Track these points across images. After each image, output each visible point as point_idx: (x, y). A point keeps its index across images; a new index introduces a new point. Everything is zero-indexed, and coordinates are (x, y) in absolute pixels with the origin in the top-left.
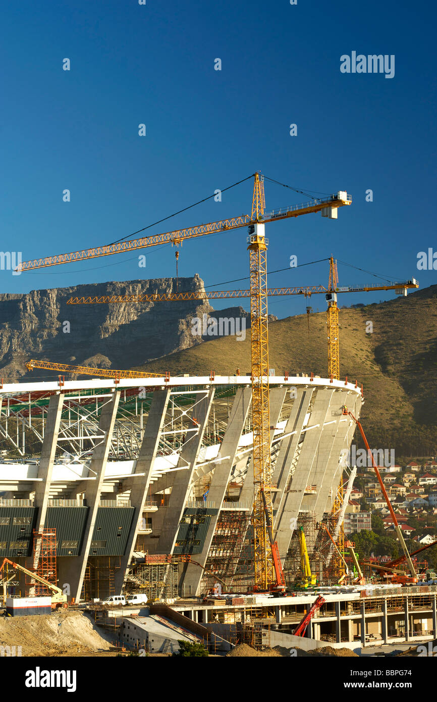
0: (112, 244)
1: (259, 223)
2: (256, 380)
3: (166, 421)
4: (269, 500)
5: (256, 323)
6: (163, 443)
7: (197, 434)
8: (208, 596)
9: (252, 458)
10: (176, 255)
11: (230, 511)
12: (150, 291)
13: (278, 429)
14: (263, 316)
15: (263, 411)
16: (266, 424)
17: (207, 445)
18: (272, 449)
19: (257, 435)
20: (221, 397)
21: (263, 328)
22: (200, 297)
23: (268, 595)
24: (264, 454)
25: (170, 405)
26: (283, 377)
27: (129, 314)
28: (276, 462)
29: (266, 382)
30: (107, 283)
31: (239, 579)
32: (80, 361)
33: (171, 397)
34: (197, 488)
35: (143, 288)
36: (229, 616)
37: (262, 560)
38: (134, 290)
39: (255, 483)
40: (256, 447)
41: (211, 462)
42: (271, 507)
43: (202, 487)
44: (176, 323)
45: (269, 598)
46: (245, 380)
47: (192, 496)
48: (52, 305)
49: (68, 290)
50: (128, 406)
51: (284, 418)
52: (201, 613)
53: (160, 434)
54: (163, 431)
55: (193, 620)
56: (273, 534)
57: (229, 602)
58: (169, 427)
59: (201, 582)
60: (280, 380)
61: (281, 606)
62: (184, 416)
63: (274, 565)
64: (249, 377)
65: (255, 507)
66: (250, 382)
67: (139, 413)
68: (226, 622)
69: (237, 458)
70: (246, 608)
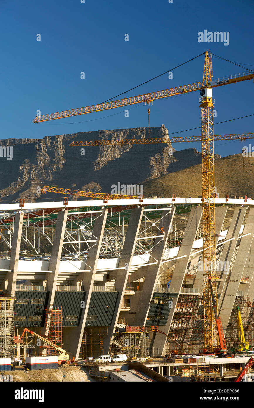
0: (102, 103)
1: (208, 88)
2: (205, 201)
3: (141, 230)
4: (215, 287)
5: (206, 160)
6: (139, 246)
7: (163, 239)
8: (171, 356)
9: (202, 257)
10: (148, 111)
11: (186, 295)
12: (129, 137)
13: (221, 236)
14: (211, 155)
15: (210, 223)
16: (212, 233)
17: (170, 247)
18: (216, 251)
19: (206, 240)
20: (179, 213)
21: (211, 163)
22: (166, 141)
23: (214, 356)
24: (211, 254)
25: (143, 219)
26: (225, 199)
27: (114, 154)
28: (219, 260)
29: (213, 203)
30: (99, 131)
31: (193, 344)
32: (79, 187)
33: (144, 213)
34: (163, 278)
35: (124, 134)
36: (186, 371)
37: (209, 331)
38: (118, 137)
39: (204, 275)
40: (205, 249)
41: (173, 260)
42: (216, 292)
43: (166, 278)
44: (148, 160)
45: (214, 358)
46: (198, 201)
47: (159, 283)
48: (59, 147)
49: (71, 136)
50: (114, 219)
51: (225, 229)
52: (165, 368)
53: (136, 239)
54: (138, 237)
55: (160, 373)
56: (218, 312)
57: (186, 361)
58: (143, 235)
59: (166, 346)
60: (222, 201)
61: (224, 364)
62: (154, 226)
63: (218, 334)
64: (200, 199)
65: (204, 292)
66: (201, 202)
67: (121, 224)
68: (183, 376)
69: (192, 257)
70: (198, 366)
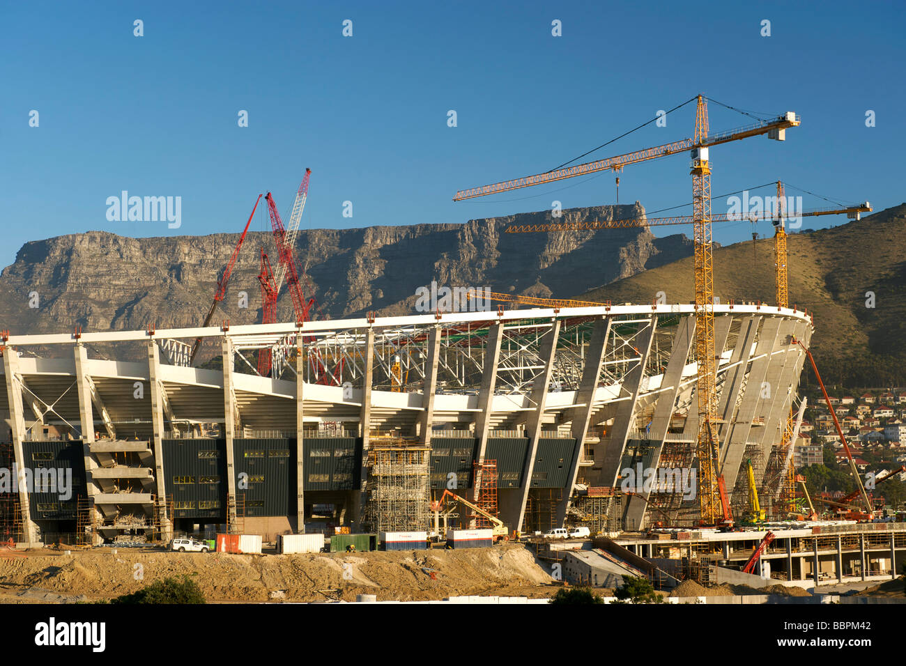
0: (551, 171)
1: (702, 146)
2: (700, 309)
3: (609, 350)
4: (715, 432)
5: (700, 250)
6: (605, 373)
7: (639, 363)
8: (653, 530)
9: (697, 388)
10: (617, 182)
11: (674, 443)
12: (590, 220)
13: (723, 359)
14: (707, 242)
15: (708, 340)
16: (713, 353)
17: (650, 375)
18: (717, 380)
19: (702, 365)
20: (663, 326)
21: (707, 255)
22: (641, 224)
23: (715, 530)
24: (709, 385)
25: (611, 334)
26: (729, 306)
27: (568, 243)
28: (721, 392)
29: (711, 311)
31: (684, 513)
32: (519, 290)
33: (612, 326)
34: (641, 420)
35: (582, 216)
36: (674, 551)
37: (708, 494)
38: (573, 219)
39: (699, 414)
40: (700, 378)
41: (655, 392)
42: (717, 439)
43: (645, 418)
44: (616, 252)
45: (715, 533)
46: (688, 308)
47: (635, 427)
48: (490, 235)
49: (506, 219)
50: (568, 335)
51: (732, 347)
52: (645, 547)
53: (601, 363)
54: (604, 361)
55: (637, 554)
56: (720, 467)
57: (674, 536)
58: (610, 358)
59: (645, 516)
60: (725, 308)
61: (729, 541)
62: (626, 346)
63: (721, 499)
64: (693, 306)
65: (700, 439)
66: (694, 310)
67: (580, 343)
68: (671, 557)
69: (681, 388)
70: (692, 543)
